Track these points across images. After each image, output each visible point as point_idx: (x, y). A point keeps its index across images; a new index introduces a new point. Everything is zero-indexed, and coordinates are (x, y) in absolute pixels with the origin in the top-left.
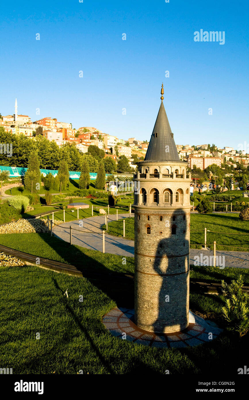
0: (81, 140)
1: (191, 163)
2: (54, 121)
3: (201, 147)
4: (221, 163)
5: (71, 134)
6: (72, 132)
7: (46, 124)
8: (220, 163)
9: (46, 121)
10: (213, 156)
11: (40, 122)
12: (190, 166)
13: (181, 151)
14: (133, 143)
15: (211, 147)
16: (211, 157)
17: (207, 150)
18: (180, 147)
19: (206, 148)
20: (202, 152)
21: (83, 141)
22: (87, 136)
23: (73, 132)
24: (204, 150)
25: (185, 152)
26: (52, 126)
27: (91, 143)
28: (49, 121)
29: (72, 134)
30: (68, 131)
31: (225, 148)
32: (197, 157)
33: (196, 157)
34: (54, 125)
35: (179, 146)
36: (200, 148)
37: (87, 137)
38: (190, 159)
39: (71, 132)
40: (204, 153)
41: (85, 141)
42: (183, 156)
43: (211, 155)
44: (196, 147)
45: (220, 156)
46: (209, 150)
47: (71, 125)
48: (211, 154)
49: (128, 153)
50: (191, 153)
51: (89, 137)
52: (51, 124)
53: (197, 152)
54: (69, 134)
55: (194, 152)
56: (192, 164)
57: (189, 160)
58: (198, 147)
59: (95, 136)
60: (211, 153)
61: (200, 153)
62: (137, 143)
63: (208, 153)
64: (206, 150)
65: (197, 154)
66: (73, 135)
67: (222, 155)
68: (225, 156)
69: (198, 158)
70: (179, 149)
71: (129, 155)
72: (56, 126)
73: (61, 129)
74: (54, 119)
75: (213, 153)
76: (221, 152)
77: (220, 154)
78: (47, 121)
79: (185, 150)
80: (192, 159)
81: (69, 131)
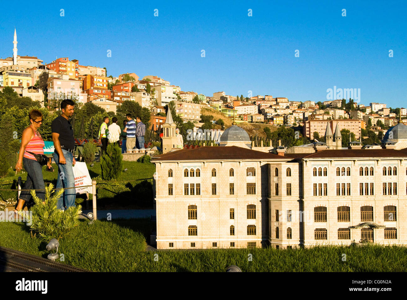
0: (112, 93)
1: (310, 129)
2: (73, 64)
3: (331, 104)
4: (362, 129)
5: (101, 85)
6: (103, 81)
7: (60, 68)
8: (360, 129)
9: (60, 63)
10: (350, 118)
11: (51, 66)
12: (309, 134)
13: (296, 111)
14: (221, 99)
15: (347, 102)
16: (345, 119)
17: (341, 108)
18: (296, 105)
19: (339, 105)
20: (331, 112)
21: (116, 94)
22: (125, 87)
23: (105, 81)
24: (336, 108)
25: (301, 112)
26: (71, 71)
27: (129, 97)
28: (65, 64)
29: (103, 85)
30: (95, 80)
31: (371, 105)
32: (322, 119)
33: (320, 119)
34: (73, 70)
35: (294, 103)
36: (329, 106)
37: (127, 88)
38: (309, 123)
39: (101, 80)
40: (335, 113)
41: (119, 94)
42: (299, 119)
43: (347, 116)
44: (323, 103)
45: (362, 117)
46: (344, 108)
47: (105, 70)
48: (347, 114)
49: (193, 114)
50: (311, 113)
51: (130, 89)
52: (69, 69)
53: (322, 112)
54: (98, 84)
55: (317, 112)
56: (312, 131)
57: (307, 125)
58: (325, 104)
59: (141, 87)
60: (348, 112)
61: (327, 113)
62: (227, 100)
63: (341, 113)
64: (339, 109)
65: (321, 114)
66: (105, 86)
67: (364, 115)
68: (370, 117)
69: (324, 120)
70: (293, 108)
71: (195, 117)
72: (77, 72)
73: (84, 77)
74: (74, 61)
75: (350, 113)
76: (363, 110)
77: (361, 115)
78: (63, 64)
79: (303, 108)
80: (311, 122)
81: (98, 80)
